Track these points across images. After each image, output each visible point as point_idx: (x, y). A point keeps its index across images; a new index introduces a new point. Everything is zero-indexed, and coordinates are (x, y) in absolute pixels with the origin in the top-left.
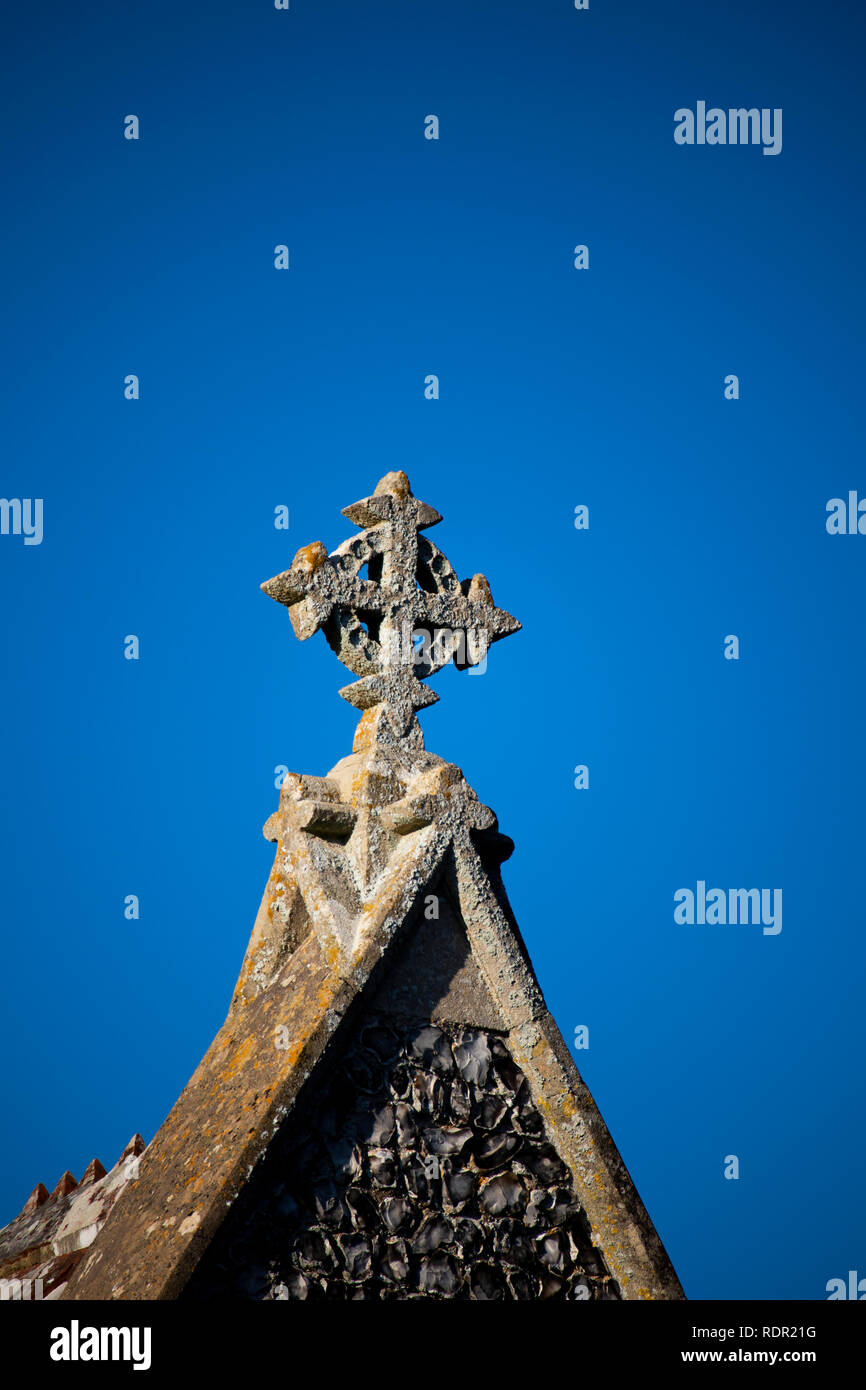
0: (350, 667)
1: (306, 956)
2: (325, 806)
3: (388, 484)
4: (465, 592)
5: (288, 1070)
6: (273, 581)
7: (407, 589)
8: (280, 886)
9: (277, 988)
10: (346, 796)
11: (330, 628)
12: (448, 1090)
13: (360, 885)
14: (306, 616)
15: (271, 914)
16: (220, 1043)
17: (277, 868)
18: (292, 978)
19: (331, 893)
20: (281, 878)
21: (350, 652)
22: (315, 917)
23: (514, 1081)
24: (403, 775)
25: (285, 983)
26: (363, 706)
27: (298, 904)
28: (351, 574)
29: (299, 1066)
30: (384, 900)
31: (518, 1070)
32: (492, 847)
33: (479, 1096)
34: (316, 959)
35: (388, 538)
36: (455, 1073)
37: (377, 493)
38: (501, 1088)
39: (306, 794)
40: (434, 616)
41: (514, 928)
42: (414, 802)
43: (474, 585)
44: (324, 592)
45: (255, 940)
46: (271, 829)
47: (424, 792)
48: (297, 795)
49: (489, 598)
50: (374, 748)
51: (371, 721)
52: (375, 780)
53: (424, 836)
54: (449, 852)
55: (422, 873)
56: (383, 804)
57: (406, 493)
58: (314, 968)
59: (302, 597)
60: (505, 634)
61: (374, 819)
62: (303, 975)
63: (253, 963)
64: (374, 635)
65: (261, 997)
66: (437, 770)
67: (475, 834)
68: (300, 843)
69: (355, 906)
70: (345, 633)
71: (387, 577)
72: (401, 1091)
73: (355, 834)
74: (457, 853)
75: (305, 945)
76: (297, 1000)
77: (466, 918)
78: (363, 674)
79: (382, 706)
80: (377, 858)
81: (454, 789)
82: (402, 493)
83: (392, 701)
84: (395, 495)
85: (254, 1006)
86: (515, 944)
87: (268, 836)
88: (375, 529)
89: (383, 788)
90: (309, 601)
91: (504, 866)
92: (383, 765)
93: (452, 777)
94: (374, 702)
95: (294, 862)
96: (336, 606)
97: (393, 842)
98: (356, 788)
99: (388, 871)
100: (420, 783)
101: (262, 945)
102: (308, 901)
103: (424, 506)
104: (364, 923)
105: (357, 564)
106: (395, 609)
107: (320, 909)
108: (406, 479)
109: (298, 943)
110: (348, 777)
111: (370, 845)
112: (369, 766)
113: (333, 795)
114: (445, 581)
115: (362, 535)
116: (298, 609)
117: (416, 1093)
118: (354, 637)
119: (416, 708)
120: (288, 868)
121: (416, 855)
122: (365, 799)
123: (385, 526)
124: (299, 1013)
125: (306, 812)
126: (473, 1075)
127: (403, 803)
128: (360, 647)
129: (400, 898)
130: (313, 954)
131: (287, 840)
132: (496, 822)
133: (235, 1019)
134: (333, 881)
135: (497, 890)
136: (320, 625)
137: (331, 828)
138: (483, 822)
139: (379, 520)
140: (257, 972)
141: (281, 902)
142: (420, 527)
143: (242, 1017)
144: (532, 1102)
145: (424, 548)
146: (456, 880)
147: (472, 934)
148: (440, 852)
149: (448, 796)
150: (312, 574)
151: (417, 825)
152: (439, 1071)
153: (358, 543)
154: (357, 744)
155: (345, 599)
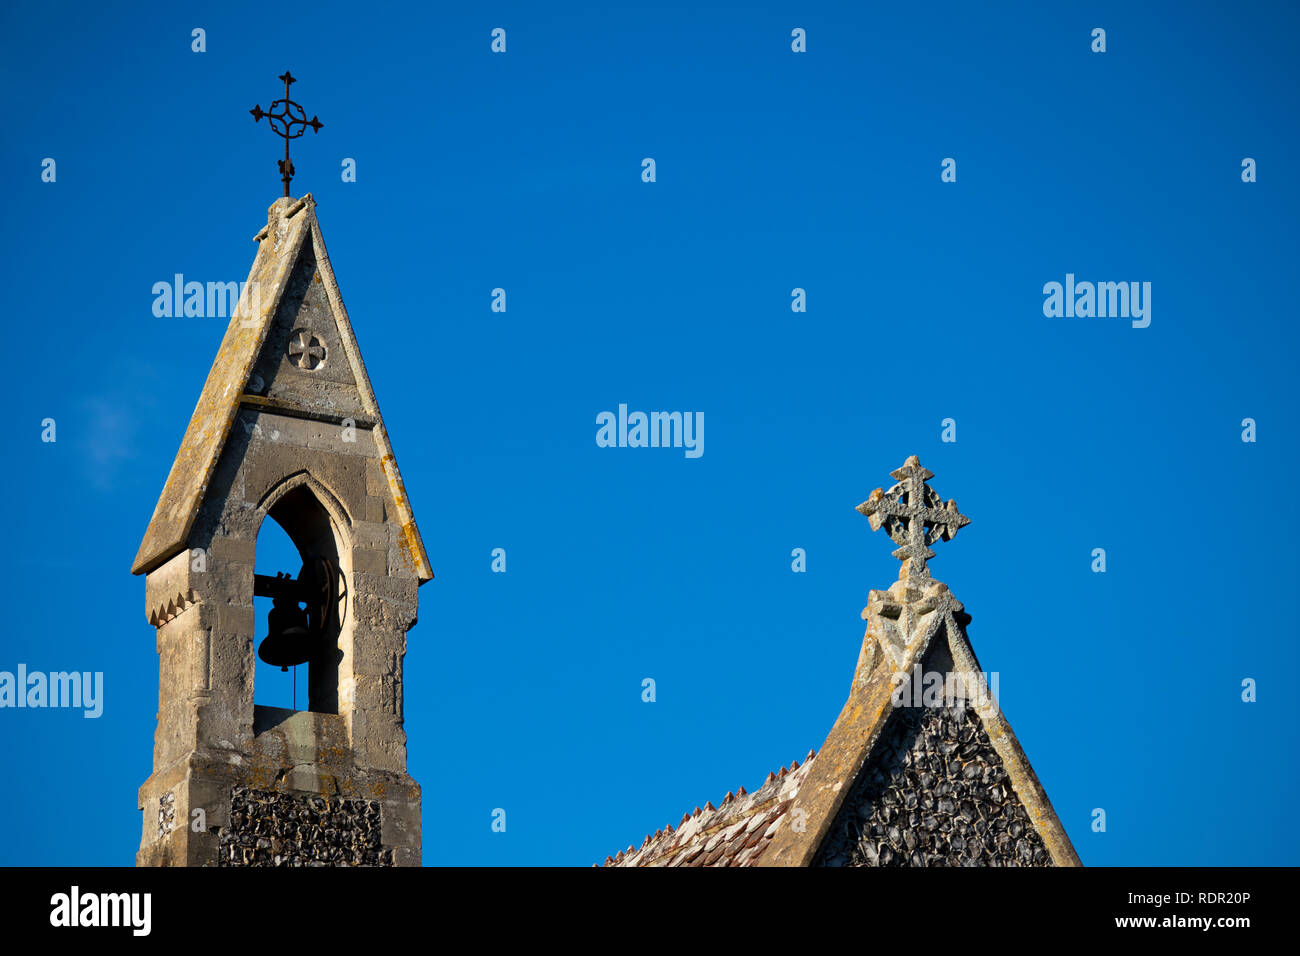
0: (896, 542)
1: (882, 670)
2: (888, 603)
3: (910, 462)
4: (945, 507)
5: (877, 719)
6: (861, 506)
7: (920, 507)
8: (870, 639)
9: (870, 684)
10: (897, 599)
11: (887, 525)
12: (947, 726)
13: (905, 638)
14: (876, 521)
15: (866, 652)
16: (846, 709)
17: (868, 632)
18: (877, 679)
19: (892, 641)
20: (870, 636)
21: (896, 536)
22: (886, 652)
23: (976, 721)
24: (922, 589)
25: (874, 681)
26: (903, 558)
27: (878, 647)
28: (895, 501)
29: (882, 717)
30: (916, 644)
31: (978, 716)
32: (962, 619)
33: (961, 728)
34: (887, 671)
35: (911, 485)
36: (950, 718)
37: (905, 466)
38: (970, 724)
39: (879, 599)
40: (932, 519)
41: (973, 654)
42: (927, 600)
43: (949, 504)
44: (884, 510)
45: (859, 664)
46: (865, 614)
47: (931, 596)
48: (875, 599)
49: (956, 510)
50: (909, 577)
51: (906, 566)
52: (909, 591)
53: (933, 615)
54: (944, 620)
55: (932, 631)
56: (913, 602)
57: (918, 465)
58: (886, 675)
59: (874, 512)
60: (964, 525)
61: (910, 609)
62: (881, 678)
63: (859, 673)
64: (906, 528)
65: (864, 688)
66: (937, 586)
67: (954, 613)
68: (878, 620)
69: (903, 647)
70: (893, 527)
71: (911, 502)
72: (927, 727)
73: (902, 615)
74: (947, 622)
75: (882, 664)
76: (879, 689)
77: (952, 650)
78: (902, 545)
79: (911, 559)
80: (912, 625)
81: (944, 594)
82: (916, 465)
83: (916, 556)
84: (913, 466)
85: (861, 692)
86: (974, 661)
87: (863, 618)
88: (905, 481)
89: (913, 595)
90: (877, 514)
91: (967, 627)
92: (912, 584)
93: (943, 589)
94: (908, 557)
95: (876, 629)
96: (889, 515)
97: (918, 618)
98: (902, 595)
99: (917, 631)
100: (929, 592)
101: (863, 665)
102: (882, 645)
103: (926, 471)
104: (908, 654)
105: (898, 497)
106: (915, 516)
107: (888, 649)
108: (917, 459)
109: (878, 664)
110: (897, 591)
111: (909, 619)
112: (907, 585)
113: (891, 599)
114: (936, 503)
115: (899, 484)
116: (873, 517)
117: (933, 727)
118: (898, 529)
119: (926, 559)
120: (873, 631)
121: (929, 623)
122: (905, 600)
123: (910, 480)
124: (881, 694)
125: (880, 606)
126: (958, 719)
127: (922, 601)
128: (900, 533)
129: (923, 642)
130: (886, 668)
131: (872, 619)
132: (963, 609)
133: (853, 698)
134: (892, 636)
135: (965, 637)
136: (883, 524)
137: (891, 613)
138: (958, 608)
139: (906, 478)
140: (861, 677)
141: (870, 646)
142: (925, 480)
143: (856, 697)
144: (984, 730)
145: (927, 489)
146: (946, 634)
147: (955, 657)
148: (940, 621)
149: (942, 597)
150: (878, 502)
151: (929, 610)
152: (943, 717)
153: (898, 487)
154: (900, 577)
155: (893, 513)
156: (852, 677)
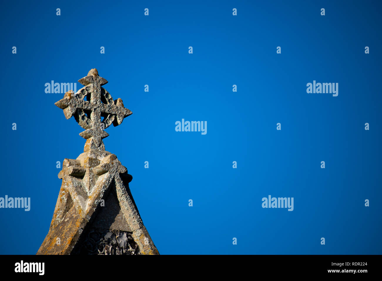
0: (82, 127)
1: (72, 212)
2: (76, 168)
3: (91, 72)
4: (115, 103)
5: (68, 246)
6: (58, 102)
7: (98, 103)
8: (63, 192)
9: (64, 222)
10: (82, 165)
11: (76, 115)
12: (115, 250)
13: (87, 191)
14: (69, 112)
15: (61, 200)
16: (47, 239)
17: (63, 187)
18: (68, 219)
19: (79, 193)
20: (64, 190)
21: (82, 122)
22: (74, 201)
23: (135, 247)
24: (99, 158)
25: (66, 220)
26: (87, 138)
27: (69, 197)
28: (81, 99)
29: (71, 245)
30: (95, 195)
31: (135, 243)
32: (126, 178)
33: (124, 251)
34: (75, 213)
35: (92, 88)
36: (117, 245)
37: (88, 75)
38: (131, 249)
39: (70, 165)
40: (107, 111)
41: (133, 201)
42: (103, 165)
43: (118, 101)
44: (73, 105)
45: (56, 208)
46: (60, 175)
47: (105, 163)
48: (68, 165)
49: (123, 105)
50: (90, 150)
51: (89, 142)
52: (91, 160)
53: (106, 176)
54: (113, 179)
55: (105, 186)
56: (93, 166)
57: (97, 75)
58: (74, 216)
59: (67, 106)
60: (128, 115)
61: (91, 171)
62: (71, 218)
63: (56, 215)
64: (89, 117)
65: (59, 225)
66: (109, 156)
67: (120, 174)
68: (69, 179)
69: (86, 197)
70: (80, 117)
71: (92, 100)
72: (101, 251)
73: (85, 176)
74: (116, 180)
75: (71, 209)
76: (69, 225)
77: (119, 199)
78: (86, 129)
79: (92, 138)
80: (92, 183)
81: (114, 161)
82: (96, 75)
83: (95, 136)
84: (93, 76)
85: (57, 228)
86: (134, 206)
87: (59, 177)
88: (88, 86)
89: (93, 162)
90: (69, 108)
91: (130, 184)
92: (93, 155)
93: (113, 158)
94: (90, 137)
95: (68, 185)
96: (77, 109)
97: (97, 178)
98: (85, 162)
99: (95, 186)
100: (104, 160)
101: (59, 210)
102: (72, 196)
103: (102, 78)
104: (89, 202)
105: (83, 96)
106: (95, 109)
107: (76, 198)
108: (97, 71)
109: (69, 209)
110: (83, 159)
111: (90, 179)
112: (89, 156)
113: (79, 165)
114: (109, 100)
115: (84, 88)
116: (66, 110)
117: (106, 251)
118: (83, 118)
119: (102, 138)
120: (66, 186)
121: (104, 181)
122: (88, 165)
123: (91, 85)
124: (70, 229)
125: (70, 170)
126: (122, 245)
127: (99, 166)
128: (85, 121)
129: (99, 194)
130: (74, 211)
131: (65, 179)
132: (127, 171)
133: (51, 232)
134: (79, 190)
135: (128, 191)
136: (73, 115)
137: (78, 174)
138: (123, 171)
139: (89, 83)
140: (58, 218)
141: (64, 197)
142: (102, 85)
143: (53, 231)
144: (140, 253)
145: (103, 91)
146: (116, 188)
147: (121, 204)
148: (111, 180)
149: (113, 164)
150: (70, 99)
151: (104, 172)
152: (112, 244)
153: (83, 90)
154: (85, 150)
155: (80, 107)
156: (51, 218)
